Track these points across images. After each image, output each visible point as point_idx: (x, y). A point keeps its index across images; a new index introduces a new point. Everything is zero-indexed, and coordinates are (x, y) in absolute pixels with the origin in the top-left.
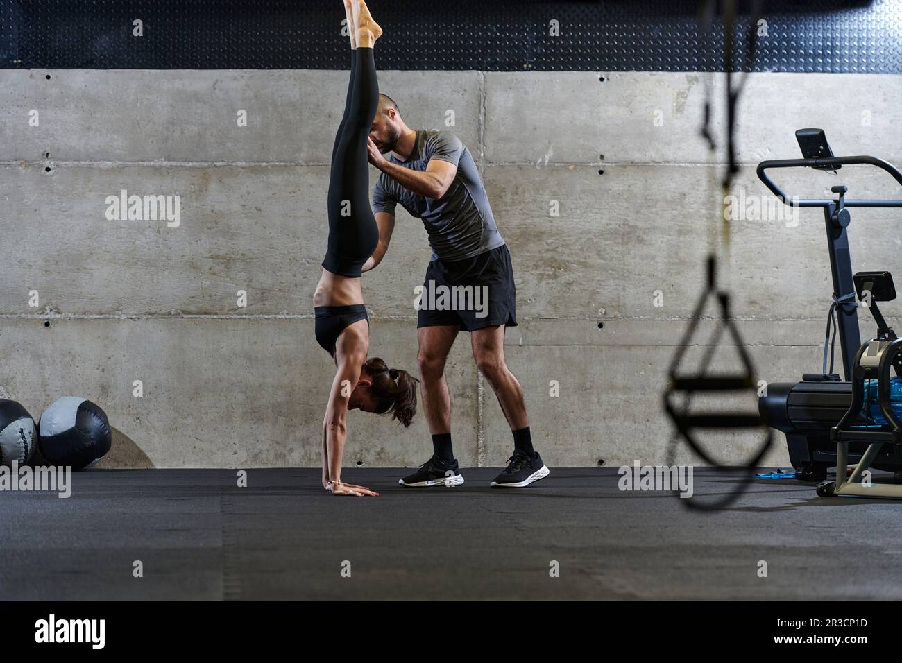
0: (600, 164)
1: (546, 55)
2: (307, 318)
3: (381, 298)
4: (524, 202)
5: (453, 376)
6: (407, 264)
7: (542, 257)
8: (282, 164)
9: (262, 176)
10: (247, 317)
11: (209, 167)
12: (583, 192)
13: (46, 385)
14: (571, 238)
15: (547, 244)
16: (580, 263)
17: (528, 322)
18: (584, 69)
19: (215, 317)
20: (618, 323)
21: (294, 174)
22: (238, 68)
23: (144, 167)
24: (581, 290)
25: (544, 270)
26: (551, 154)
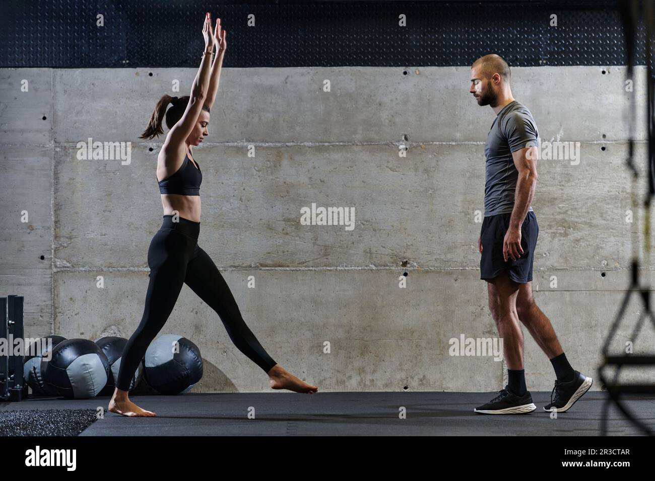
0: (603, 142)
1: (558, 53)
2: (362, 270)
3: (422, 253)
5: (482, 316)
6: (444, 225)
7: (555, 219)
8: (341, 144)
9: (325, 153)
10: (313, 269)
11: (282, 147)
12: (589, 165)
14: (579, 203)
15: (559, 208)
16: (585, 223)
17: (543, 271)
18: (589, 64)
19: (288, 269)
20: (618, 272)
21: (351, 152)
22: (306, 66)
23: (229, 147)
24: (587, 245)
25: (556, 230)
26: (562, 134)
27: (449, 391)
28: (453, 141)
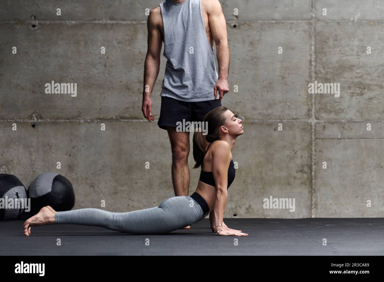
3: (248, 108)
4: (341, 46)
5: (295, 159)
6: (265, 87)
11: (137, 24)
13: (34, 165)
15: (357, 73)
16: (377, 85)
17: (344, 124)
19: (142, 121)
23: (96, 24)
26: (359, 15)
27: (269, 217)
28: (273, 20)
